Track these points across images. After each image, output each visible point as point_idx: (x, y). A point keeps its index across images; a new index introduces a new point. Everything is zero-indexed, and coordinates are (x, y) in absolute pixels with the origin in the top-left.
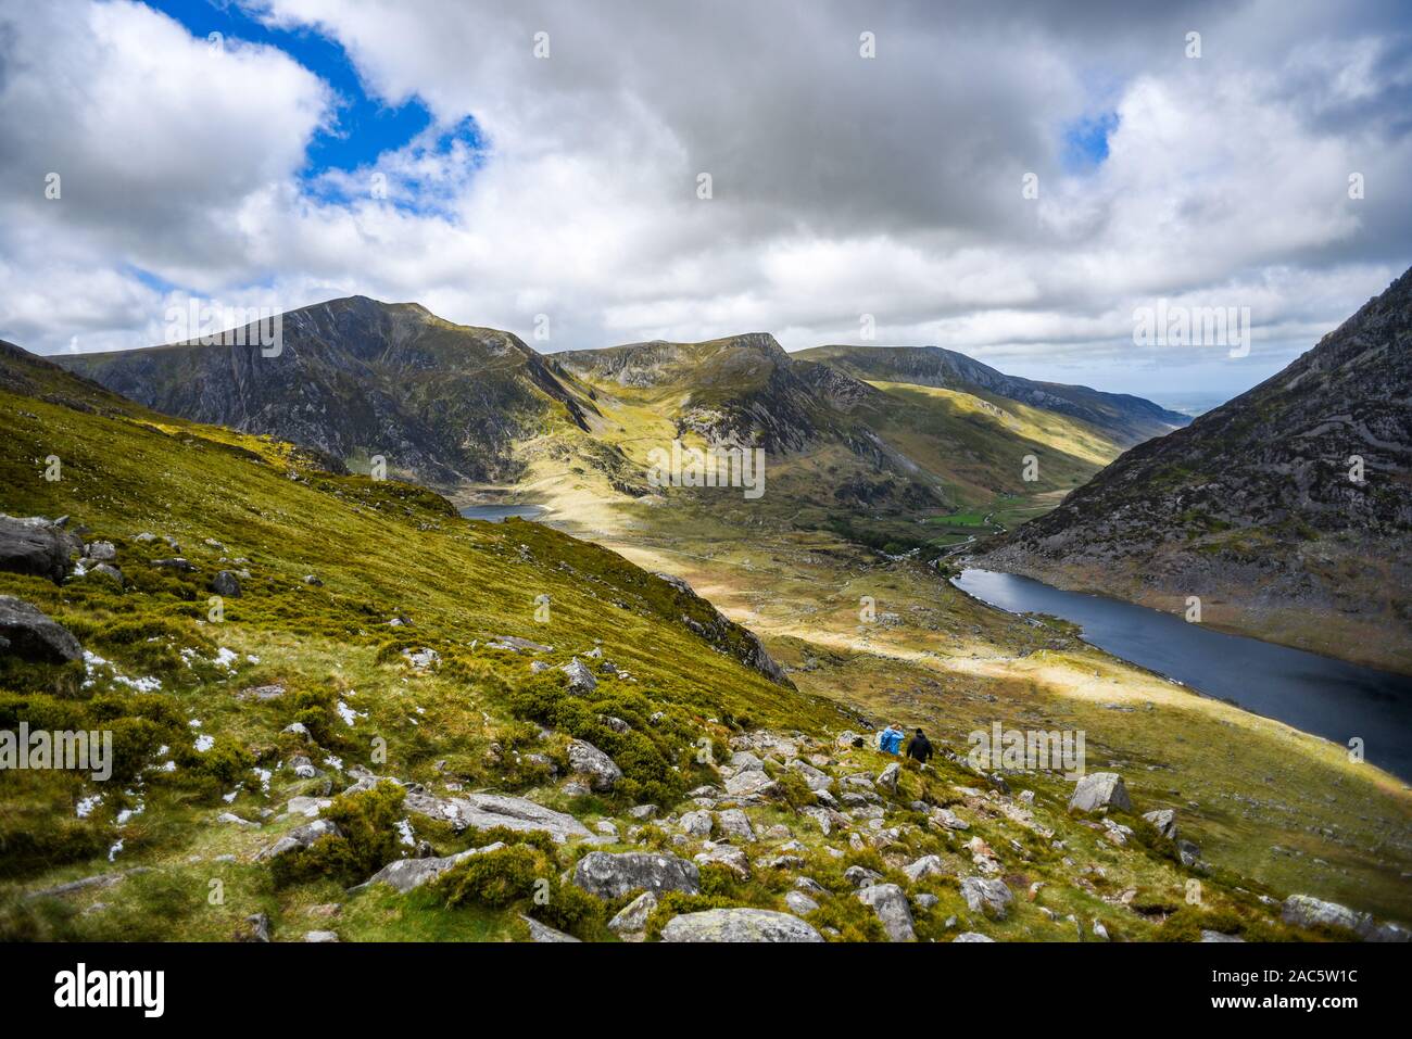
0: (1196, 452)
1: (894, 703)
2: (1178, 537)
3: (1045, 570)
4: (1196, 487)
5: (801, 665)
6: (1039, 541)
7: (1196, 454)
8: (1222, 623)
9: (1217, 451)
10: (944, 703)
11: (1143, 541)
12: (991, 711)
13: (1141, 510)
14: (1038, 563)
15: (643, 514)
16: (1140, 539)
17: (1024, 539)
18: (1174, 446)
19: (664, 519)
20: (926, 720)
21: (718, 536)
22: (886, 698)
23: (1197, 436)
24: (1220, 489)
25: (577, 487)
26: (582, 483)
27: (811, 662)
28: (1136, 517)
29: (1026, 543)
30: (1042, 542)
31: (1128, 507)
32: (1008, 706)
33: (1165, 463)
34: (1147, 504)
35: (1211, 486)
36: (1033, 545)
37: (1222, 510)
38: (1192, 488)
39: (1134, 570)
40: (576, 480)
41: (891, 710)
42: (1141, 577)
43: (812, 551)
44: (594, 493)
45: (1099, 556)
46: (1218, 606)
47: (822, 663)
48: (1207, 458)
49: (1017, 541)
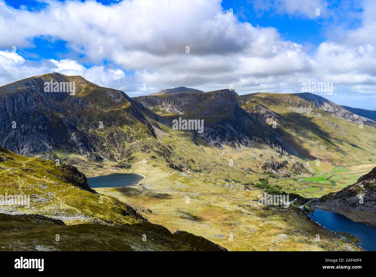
3: (348, 212)
6: (346, 199)
14: (346, 208)
15: (183, 181)
17: (340, 197)
19: (192, 184)
21: (215, 192)
25: (154, 166)
26: (156, 164)
29: (341, 199)
30: (348, 199)
36: (344, 200)
40: (153, 162)
43: (253, 200)
44: (162, 169)
49: (337, 198)
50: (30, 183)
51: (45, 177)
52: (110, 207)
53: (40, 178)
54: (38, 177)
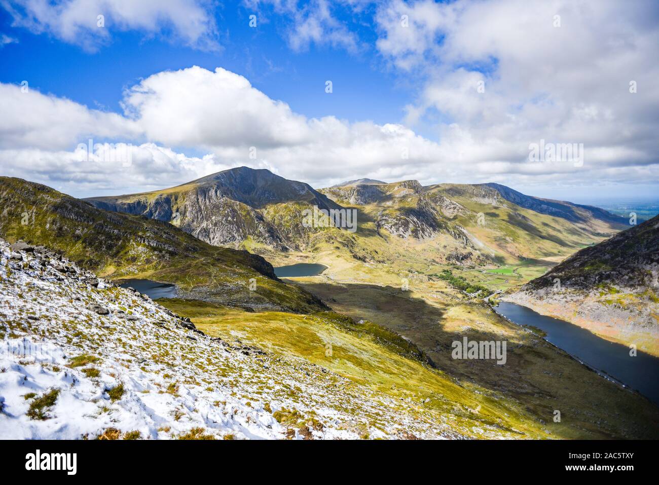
0: (608, 255)
1: (467, 367)
2: (595, 295)
3: (535, 305)
4: (605, 272)
5: (435, 349)
6: (533, 292)
7: (607, 256)
8: (610, 336)
9: (617, 255)
10: (484, 367)
11: (579, 295)
12: (501, 371)
13: (579, 281)
14: (533, 301)
15: (367, 271)
16: (578, 294)
17: (527, 290)
18: (598, 252)
19: (375, 274)
20: (477, 374)
22: (464, 365)
23: (609, 248)
24: (617, 274)
25: (338, 256)
26: (340, 254)
27: (438, 347)
28: (577, 284)
29: (528, 292)
30: (535, 292)
31: (574, 279)
32: (508, 369)
33: (592, 259)
34: (582, 278)
35: (612, 273)
36: (530, 293)
37: (617, 284)
38: (604, 273)
39: (574, 308)
40: (337, 253)
41: (466, 370)
42: (576, 312)
43: (436, 292)
44: (345, 259)
45: (559, 301)
46: (609, 328)
47: (442, 348)
48: (612, 258)
49: (524, 291)
50: (221, 272)
51: (235, 266)
52: (295, 296)
53: (231, 267)
54: (228, 266)
